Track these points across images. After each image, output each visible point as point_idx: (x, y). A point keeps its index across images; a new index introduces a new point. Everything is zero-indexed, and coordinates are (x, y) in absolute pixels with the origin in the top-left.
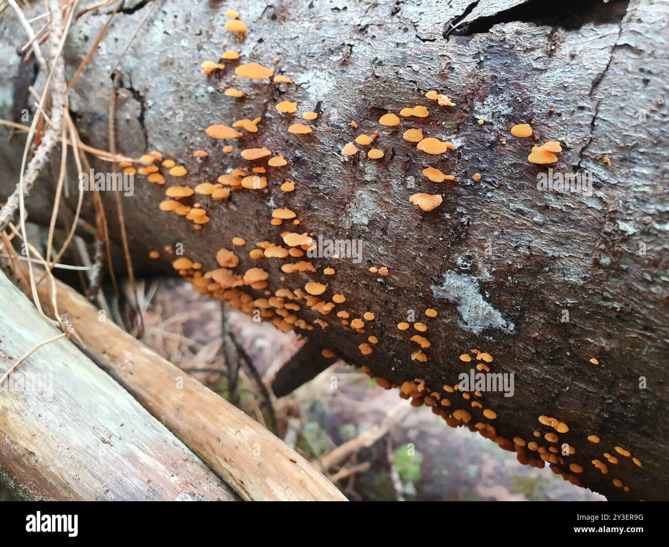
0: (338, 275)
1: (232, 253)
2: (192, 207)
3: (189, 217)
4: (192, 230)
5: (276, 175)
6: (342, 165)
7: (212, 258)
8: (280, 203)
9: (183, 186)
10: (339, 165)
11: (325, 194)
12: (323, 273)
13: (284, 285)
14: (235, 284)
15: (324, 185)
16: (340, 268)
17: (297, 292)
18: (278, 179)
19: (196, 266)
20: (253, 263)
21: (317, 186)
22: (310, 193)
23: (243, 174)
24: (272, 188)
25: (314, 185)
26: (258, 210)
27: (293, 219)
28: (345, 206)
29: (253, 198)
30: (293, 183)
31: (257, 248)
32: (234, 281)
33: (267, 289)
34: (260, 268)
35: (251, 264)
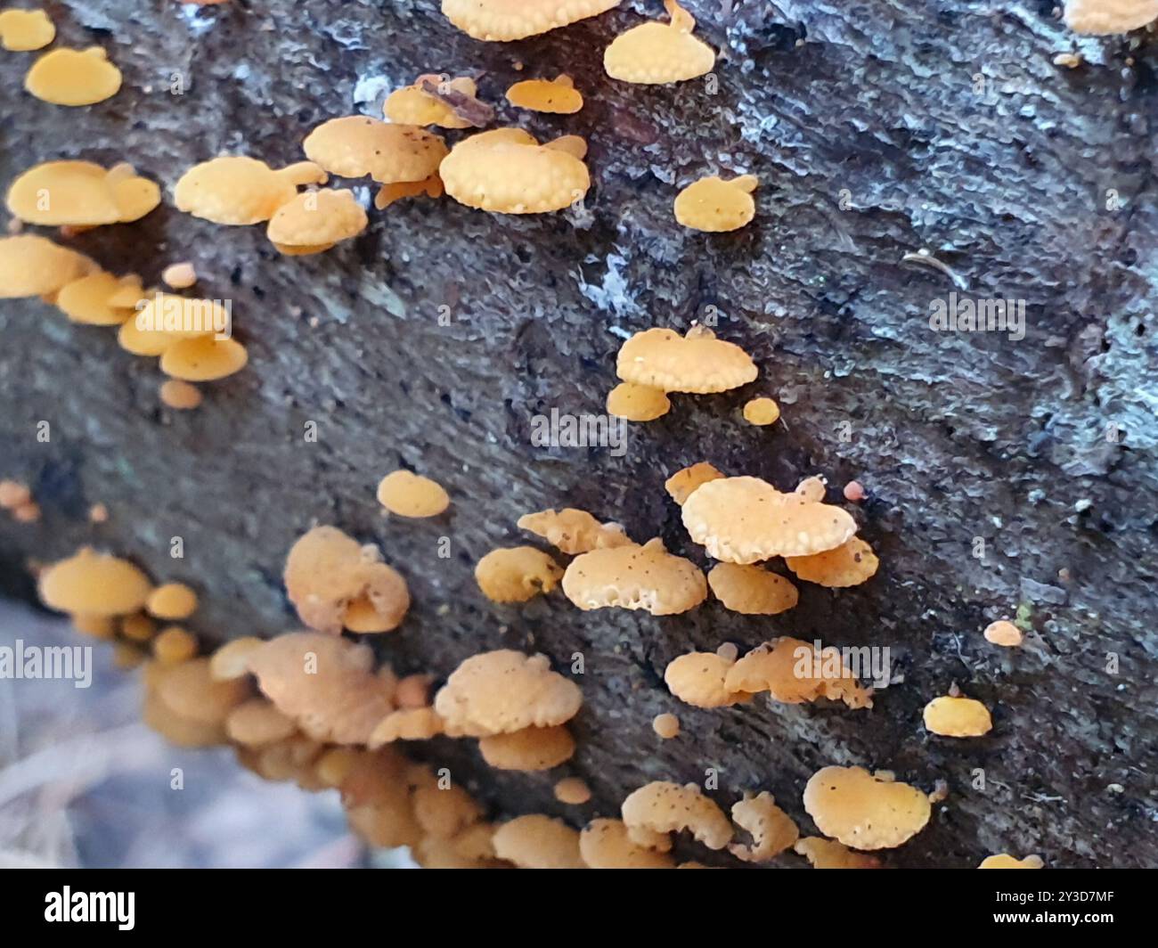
0: (1013, 742)
1: (371, 549)
2: (152, 280)
3: (134, 340)
4: (147, 407)
5: (645, 125)
6: (1064, 85)
7: (256, 567)
8: (664, 294)
9: (106, 159)
10: (1044, 82)
11: (950, 258)
12: (918, 718)
13: (669, 758)
14: (382, 734)
15: (940, 199)
16: (1024, 699)
17: (751, 814)
18: (654, 148)
19: (168, 601)
20: (493, 620)
21: (895, 203)
22: (845, 243)
23: (451, 120)
24: (619, 199)
25: (875, 195)
26: (527, 325)
27: (742, 394)
28: (1071, 334)
29: (504, 251)
30: (747, 179)
31: (515, 538)
32: (379, 716)
33: (572, 769)
34: (529, 651)
35: (478, 624)
